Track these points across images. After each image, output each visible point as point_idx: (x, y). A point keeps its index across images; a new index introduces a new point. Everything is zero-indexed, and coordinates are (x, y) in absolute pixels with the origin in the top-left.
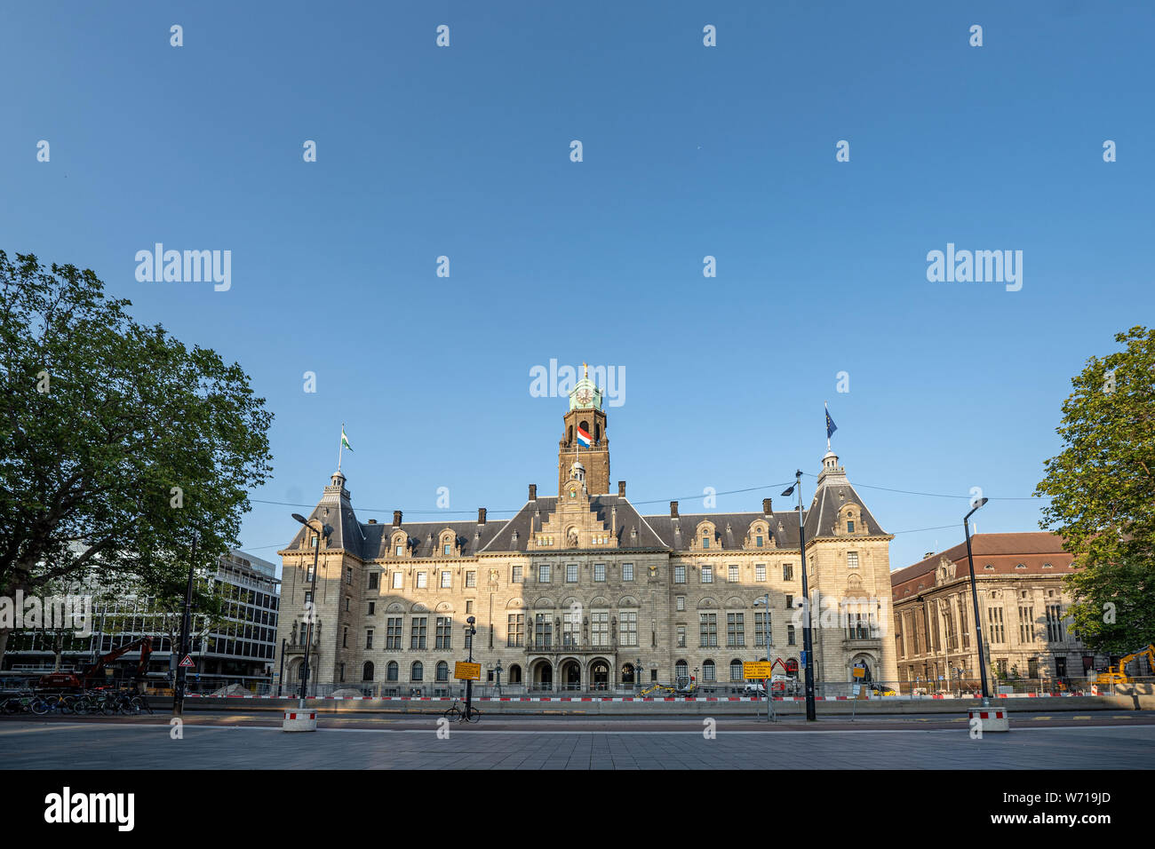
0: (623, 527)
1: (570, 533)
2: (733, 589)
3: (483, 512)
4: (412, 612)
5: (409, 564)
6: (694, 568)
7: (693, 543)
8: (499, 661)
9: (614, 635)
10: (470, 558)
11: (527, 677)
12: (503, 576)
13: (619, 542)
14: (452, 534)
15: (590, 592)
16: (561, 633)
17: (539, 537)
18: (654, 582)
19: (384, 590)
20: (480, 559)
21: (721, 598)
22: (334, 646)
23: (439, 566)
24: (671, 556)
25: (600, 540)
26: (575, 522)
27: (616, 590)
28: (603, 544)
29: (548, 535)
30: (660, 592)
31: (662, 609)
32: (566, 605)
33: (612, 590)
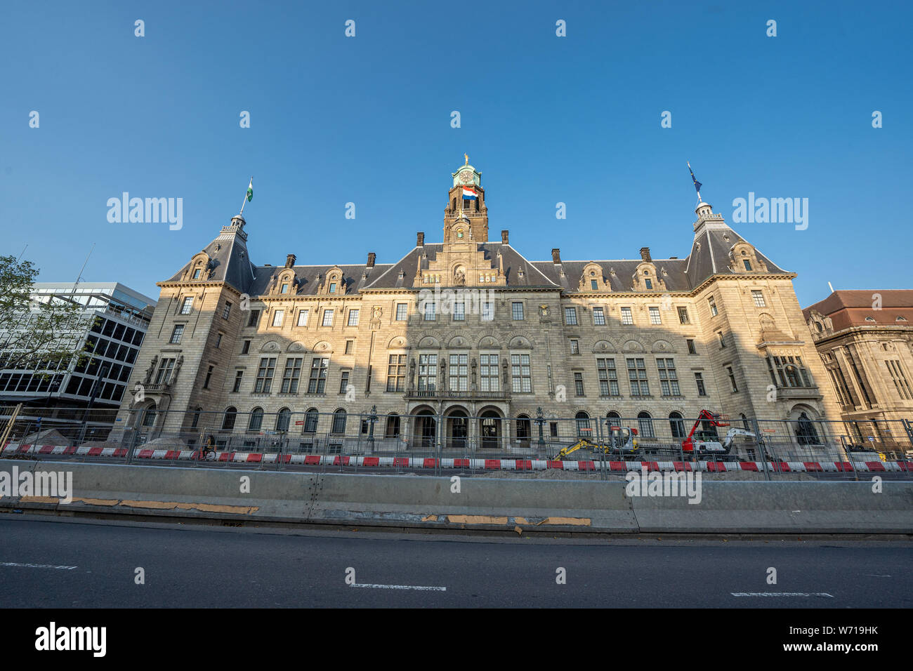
0: (509, 268)
1: (457, 271)
2: (629, 332)
3: (372, 259)
4: (288, 351)
5: (293, 302)
6: (585, 309)
7: (582, 284)
8: (375, 407)
9: (506, 380)
10: (355, 296)
11: (406, 429)
12: (387, 314)
13: (507, 282)
14: (339, 273)
15: (478, 331)
16: (447, 376)
17: (425, 274)
18: (546, 322)
19: (263, 327)
20: (365, 297)
21: (618, 342)
22: (191, 386)
23: (322, 303)
24: (562, 297)
25: (487, 278)
26: (462, 261)
27: (505, 330)
28: (491, 282)
29: (435, 273)
30: (553, 332)
31: (558, 351)
32: (453, 346)
33: (502, 329)
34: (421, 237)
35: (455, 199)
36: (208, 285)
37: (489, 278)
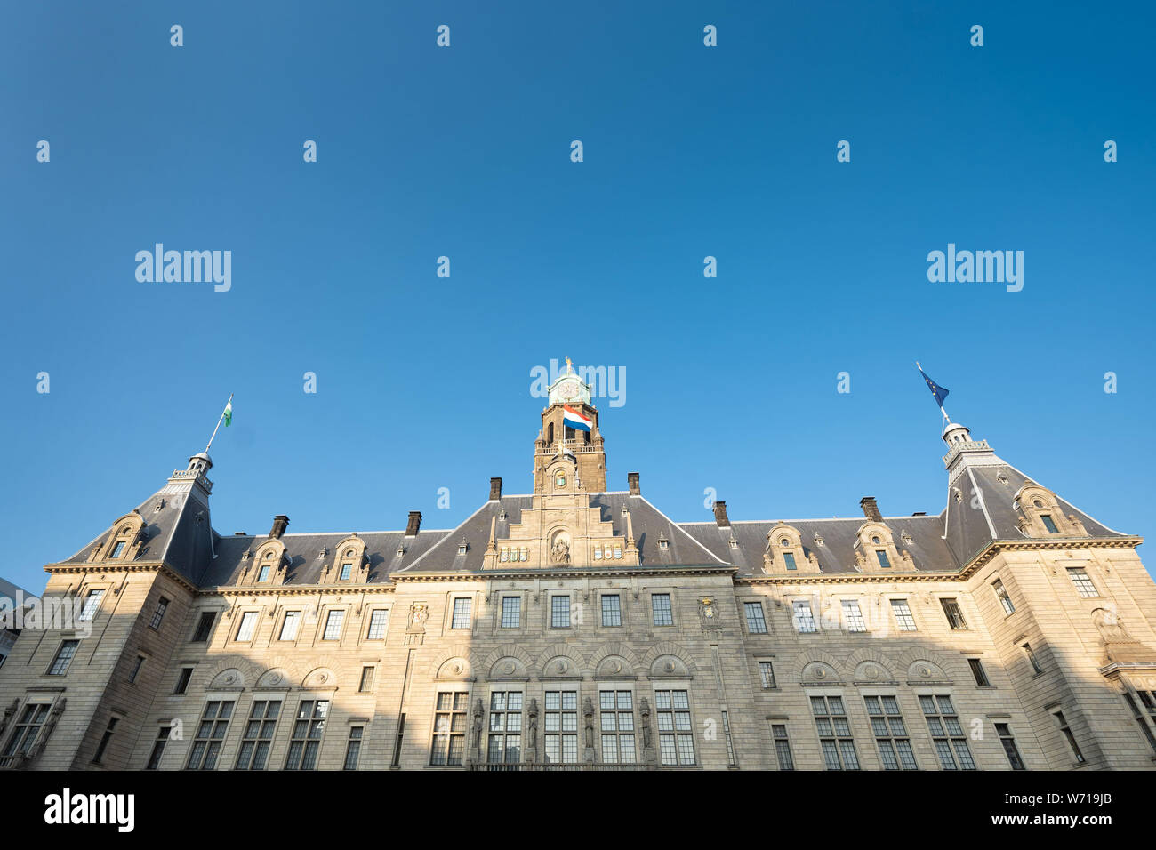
0: (644, 535)
1: (557, 541)
2: (861, 645)
4: (258, 688)
5: (275, 596)
6: (778, 605)
7: (768, 560)
9: (647, 742)
10: (382, 585)
12: (437, 616)
13: (642, 558)
14: (358, 546)
15: (594, 647)
16: (540, 732)
17: (503, 546)
18: (712, 629)
19: (219, 641)
20: (400, 586)
21: (844, 664)
22: (70, 759)
23: (326, 599)
24: (737, 583)
25: (608, 552)
26: (564, 523)
27: (642, 643)
28: (613, 558)
29: (519, 544)
30: (727, 647)
31: (737, 682)
32: (551, 674)
33: (638, 642)
34: (497, 484)
35: (552, 424)
36: (134, 569)
37: (610, 552)
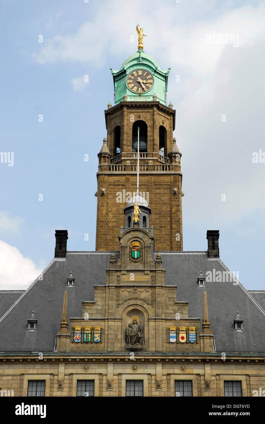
13: (215, 341)
26: (139, 302)
28: (188, 342)
29: (92, 323)
34: (62, 237)
35: (118, 128)
